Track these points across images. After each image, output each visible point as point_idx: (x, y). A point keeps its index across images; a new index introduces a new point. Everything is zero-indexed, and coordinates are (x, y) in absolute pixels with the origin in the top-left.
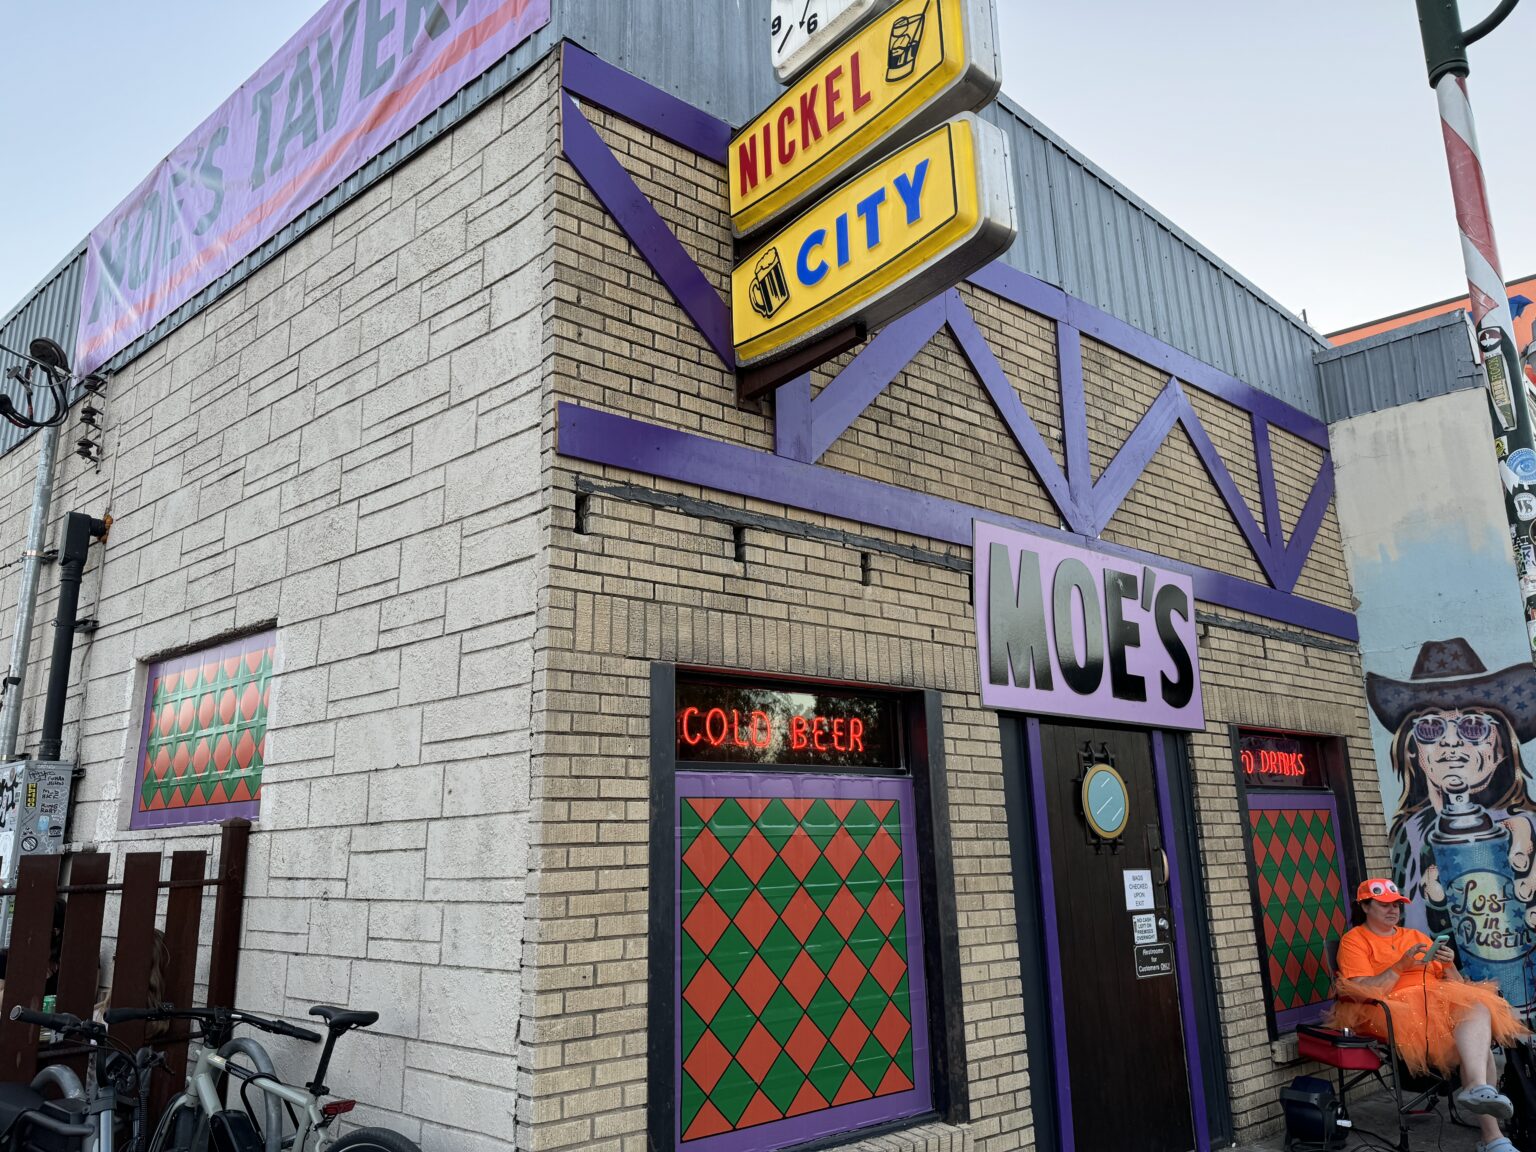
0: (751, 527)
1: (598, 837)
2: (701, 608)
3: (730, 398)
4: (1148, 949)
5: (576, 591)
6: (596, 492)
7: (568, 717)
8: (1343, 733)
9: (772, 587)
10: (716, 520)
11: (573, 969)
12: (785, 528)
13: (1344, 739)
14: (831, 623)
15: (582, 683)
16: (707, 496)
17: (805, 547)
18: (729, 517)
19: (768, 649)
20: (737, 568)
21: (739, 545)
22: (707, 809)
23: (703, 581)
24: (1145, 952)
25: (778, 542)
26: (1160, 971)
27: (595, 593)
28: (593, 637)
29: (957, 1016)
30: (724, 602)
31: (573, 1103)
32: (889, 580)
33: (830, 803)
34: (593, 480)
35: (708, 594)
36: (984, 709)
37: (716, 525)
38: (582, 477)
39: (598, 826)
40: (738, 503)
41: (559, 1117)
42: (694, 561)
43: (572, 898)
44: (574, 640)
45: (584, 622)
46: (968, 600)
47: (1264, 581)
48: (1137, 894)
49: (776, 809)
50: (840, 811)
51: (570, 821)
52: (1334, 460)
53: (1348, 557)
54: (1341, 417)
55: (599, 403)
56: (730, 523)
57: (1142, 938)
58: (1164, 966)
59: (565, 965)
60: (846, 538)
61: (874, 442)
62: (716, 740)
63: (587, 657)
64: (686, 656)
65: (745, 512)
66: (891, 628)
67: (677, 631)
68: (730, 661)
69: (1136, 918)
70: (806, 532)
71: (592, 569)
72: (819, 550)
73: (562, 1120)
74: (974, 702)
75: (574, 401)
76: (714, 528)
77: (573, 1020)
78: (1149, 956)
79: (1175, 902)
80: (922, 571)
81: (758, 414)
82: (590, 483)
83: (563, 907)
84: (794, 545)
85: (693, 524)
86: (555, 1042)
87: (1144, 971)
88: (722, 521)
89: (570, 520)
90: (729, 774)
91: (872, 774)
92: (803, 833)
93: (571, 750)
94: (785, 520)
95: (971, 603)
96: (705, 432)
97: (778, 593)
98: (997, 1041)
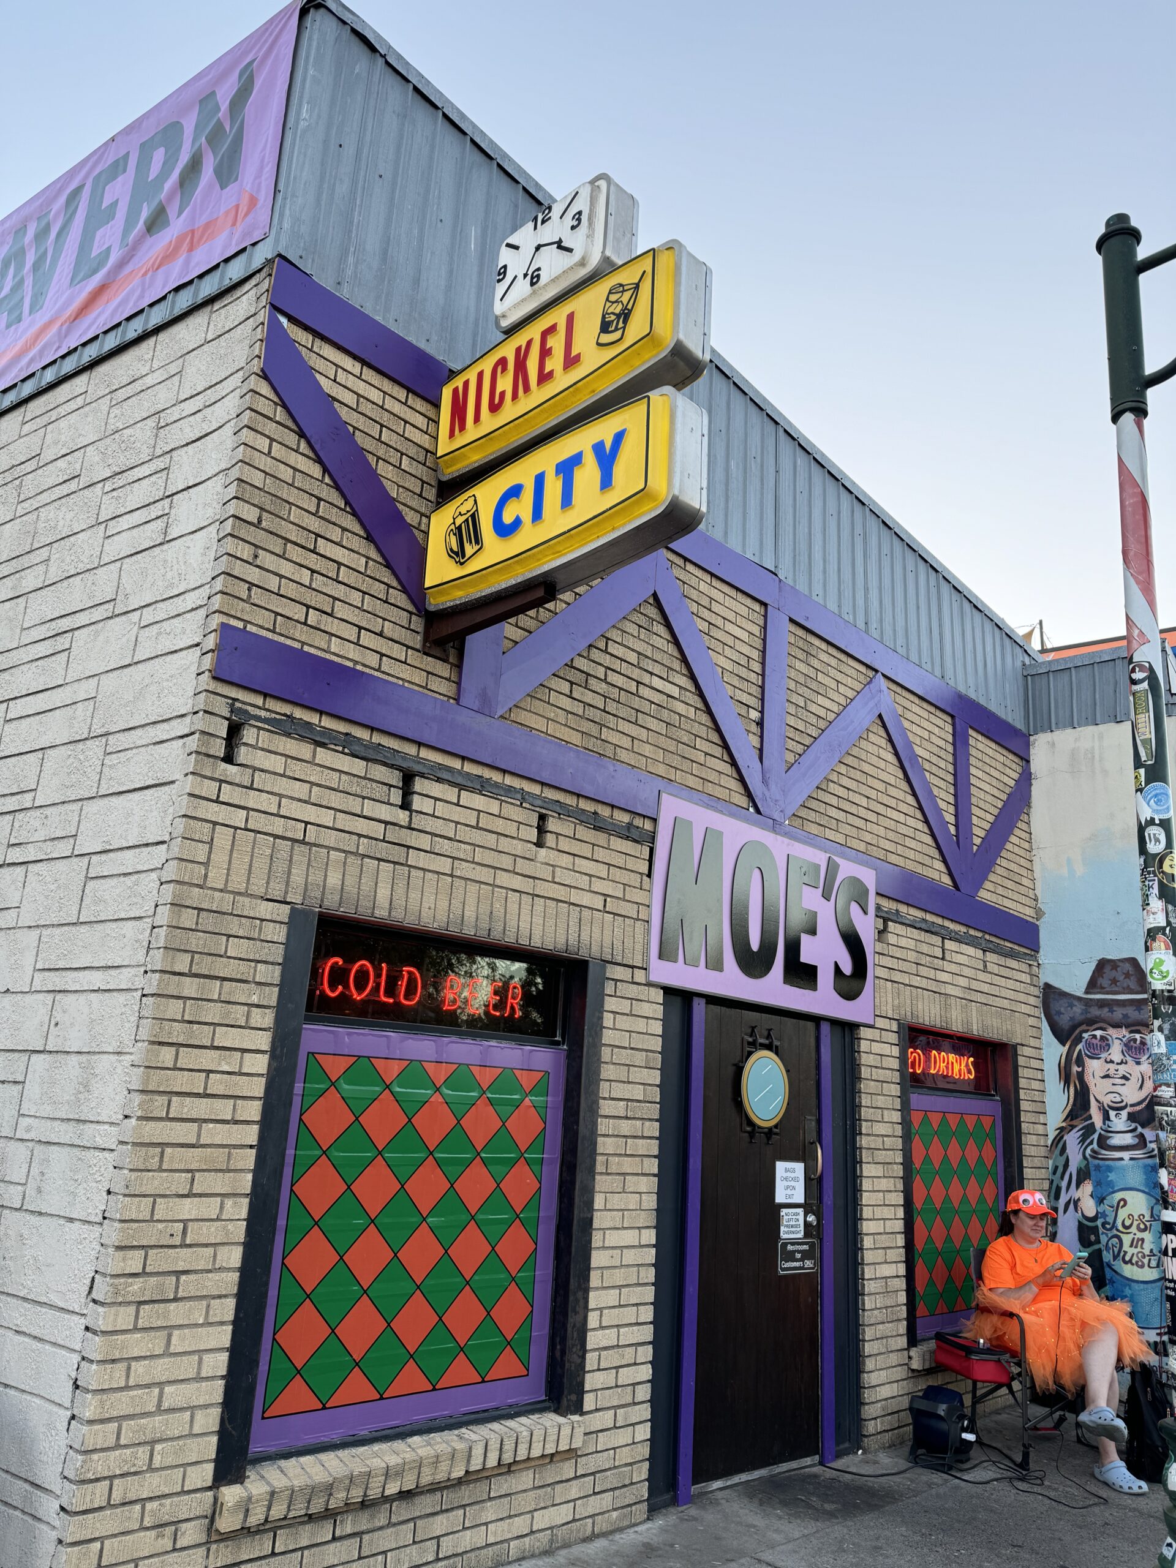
0: (422, 776)
1: (205, 1088)
2: (356, 854)
3: (417, 641)
4: (793, 1244)
5: (215, 823)
6: (252, 722)
7: (187, 957)
8: (1015, 1041)
9: (437, 839)
10: (385, 764)
11: (160, 1226)
12: (460, 780)
13: (1014, 1047)
14: (498, 882)
15: (208, 922)
16: (377, 738)
17: (478, 801)
18: (399, 762)
19: (425, 905)
20: (402, 816)
21: (407, 792)
22: (335, 1067)
23: (361, 826)
24: (790, 1248)
25: (451, 793)
26: (803, 1268)
27: (236, 828)
28: (228, 875)
29: (582, 1303)
30: (383, 850)
31: (141, 1370)
32: (564, 844)
33: (475, 1070)
34: (249, 708)
35: (366, 840)
36: (649, 984)
37: (383, 769)
38: (238, 705)
39: (207, 1077)
40: (411, 750)
41: (123, 1384)
42: (354, 805)
43: (168, 1150)
44: (206, 876)
45: (220, 857)
46: (646, 872)
47: (950, 883)
48: (787, 1187)
49: (413, 1072)
50: (486, 1078)
51: (175, 1069)
52: (1032, 771)
53: (1037, 867)
54: (1043, 731)
55: (268, 630)
56: (399, 768)
57: (787, 1233)
58: (808, 1263)
59: (152, 1220)
60: (524, 797)
61: (566, 703)
62: (359, 994)
63: (217, 894)
64: (331, 903)
65: (418, 759)
66: (560, 893)
67: (326, 876)
68: (381, 913)
69: (784, 1211)
70: (481, 787)
71: (236, 802)
72: (494, 806)
73: (127, 1388)
74: (640, 976)
75: (240, 625)
76: (380, 772)
77: (153, 1280)
78: (794, 1252)
79: (825, 1199)
80: (601, 838)
81: (445, 661)
82: (246, 712)
83: (157, 1159)
84: (466, 798)
85: (358, 766)
86: (129, 1303)
87: (786, 1267)
88: (392, 766)
89: (219, 748)
90: (366, 1031)
91: (521, 1042)
92: (441, 1100)
93: (186, 993)
94: (460, 772)
95: (649, 875)
96: (383, 672)
97: (445, 846)
98: (622, 1330)
